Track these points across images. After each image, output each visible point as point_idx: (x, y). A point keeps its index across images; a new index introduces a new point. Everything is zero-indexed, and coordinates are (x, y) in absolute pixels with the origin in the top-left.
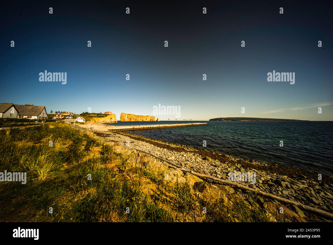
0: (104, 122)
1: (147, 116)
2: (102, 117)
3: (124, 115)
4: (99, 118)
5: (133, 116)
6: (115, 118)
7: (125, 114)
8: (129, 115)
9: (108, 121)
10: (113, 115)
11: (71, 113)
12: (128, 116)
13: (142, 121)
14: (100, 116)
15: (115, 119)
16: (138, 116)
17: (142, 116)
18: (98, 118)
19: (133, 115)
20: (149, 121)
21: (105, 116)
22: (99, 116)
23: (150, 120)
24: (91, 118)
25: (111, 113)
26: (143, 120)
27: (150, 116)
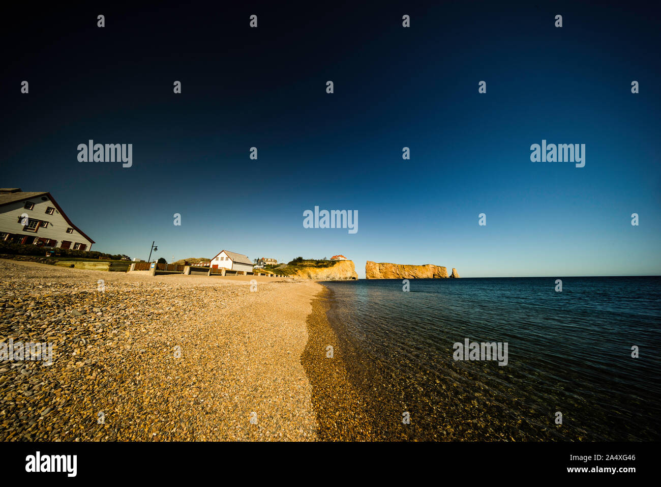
0: (328, 280)
1: (424, 266)
2: (326, 266)
3: (372, 265)
4: (318, 270)
5: (391, 268)
6: (353, 270)
7: (375, 264)
8: (383, 264)
9: (338, 276)
10: (348, 263)
11: (273, 260)
12: (381, 268)
13: (413, 278)
14: (322, 264)
15: (354, 272)
16: (403, 267)
17: (412, 266)
18: (315, 268)
19: (390, 265)
20: (432, 277)
21: (331, 264)
22: (320, 264)
23: (434, 275)
24: (301, 270)
25: (343, 259)
26: (414, 275)
27: (431, 266)
